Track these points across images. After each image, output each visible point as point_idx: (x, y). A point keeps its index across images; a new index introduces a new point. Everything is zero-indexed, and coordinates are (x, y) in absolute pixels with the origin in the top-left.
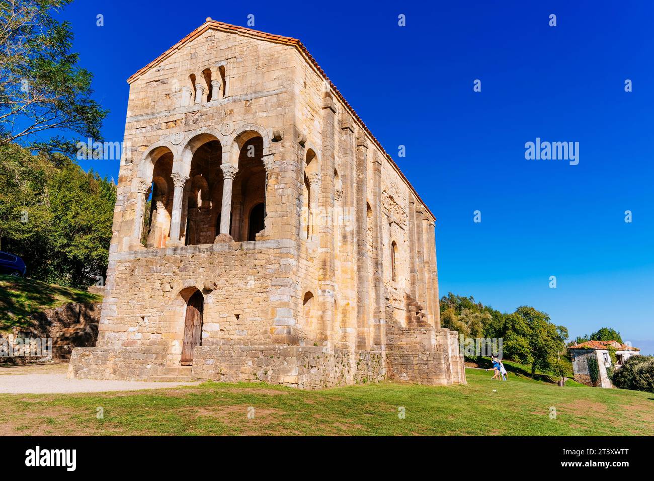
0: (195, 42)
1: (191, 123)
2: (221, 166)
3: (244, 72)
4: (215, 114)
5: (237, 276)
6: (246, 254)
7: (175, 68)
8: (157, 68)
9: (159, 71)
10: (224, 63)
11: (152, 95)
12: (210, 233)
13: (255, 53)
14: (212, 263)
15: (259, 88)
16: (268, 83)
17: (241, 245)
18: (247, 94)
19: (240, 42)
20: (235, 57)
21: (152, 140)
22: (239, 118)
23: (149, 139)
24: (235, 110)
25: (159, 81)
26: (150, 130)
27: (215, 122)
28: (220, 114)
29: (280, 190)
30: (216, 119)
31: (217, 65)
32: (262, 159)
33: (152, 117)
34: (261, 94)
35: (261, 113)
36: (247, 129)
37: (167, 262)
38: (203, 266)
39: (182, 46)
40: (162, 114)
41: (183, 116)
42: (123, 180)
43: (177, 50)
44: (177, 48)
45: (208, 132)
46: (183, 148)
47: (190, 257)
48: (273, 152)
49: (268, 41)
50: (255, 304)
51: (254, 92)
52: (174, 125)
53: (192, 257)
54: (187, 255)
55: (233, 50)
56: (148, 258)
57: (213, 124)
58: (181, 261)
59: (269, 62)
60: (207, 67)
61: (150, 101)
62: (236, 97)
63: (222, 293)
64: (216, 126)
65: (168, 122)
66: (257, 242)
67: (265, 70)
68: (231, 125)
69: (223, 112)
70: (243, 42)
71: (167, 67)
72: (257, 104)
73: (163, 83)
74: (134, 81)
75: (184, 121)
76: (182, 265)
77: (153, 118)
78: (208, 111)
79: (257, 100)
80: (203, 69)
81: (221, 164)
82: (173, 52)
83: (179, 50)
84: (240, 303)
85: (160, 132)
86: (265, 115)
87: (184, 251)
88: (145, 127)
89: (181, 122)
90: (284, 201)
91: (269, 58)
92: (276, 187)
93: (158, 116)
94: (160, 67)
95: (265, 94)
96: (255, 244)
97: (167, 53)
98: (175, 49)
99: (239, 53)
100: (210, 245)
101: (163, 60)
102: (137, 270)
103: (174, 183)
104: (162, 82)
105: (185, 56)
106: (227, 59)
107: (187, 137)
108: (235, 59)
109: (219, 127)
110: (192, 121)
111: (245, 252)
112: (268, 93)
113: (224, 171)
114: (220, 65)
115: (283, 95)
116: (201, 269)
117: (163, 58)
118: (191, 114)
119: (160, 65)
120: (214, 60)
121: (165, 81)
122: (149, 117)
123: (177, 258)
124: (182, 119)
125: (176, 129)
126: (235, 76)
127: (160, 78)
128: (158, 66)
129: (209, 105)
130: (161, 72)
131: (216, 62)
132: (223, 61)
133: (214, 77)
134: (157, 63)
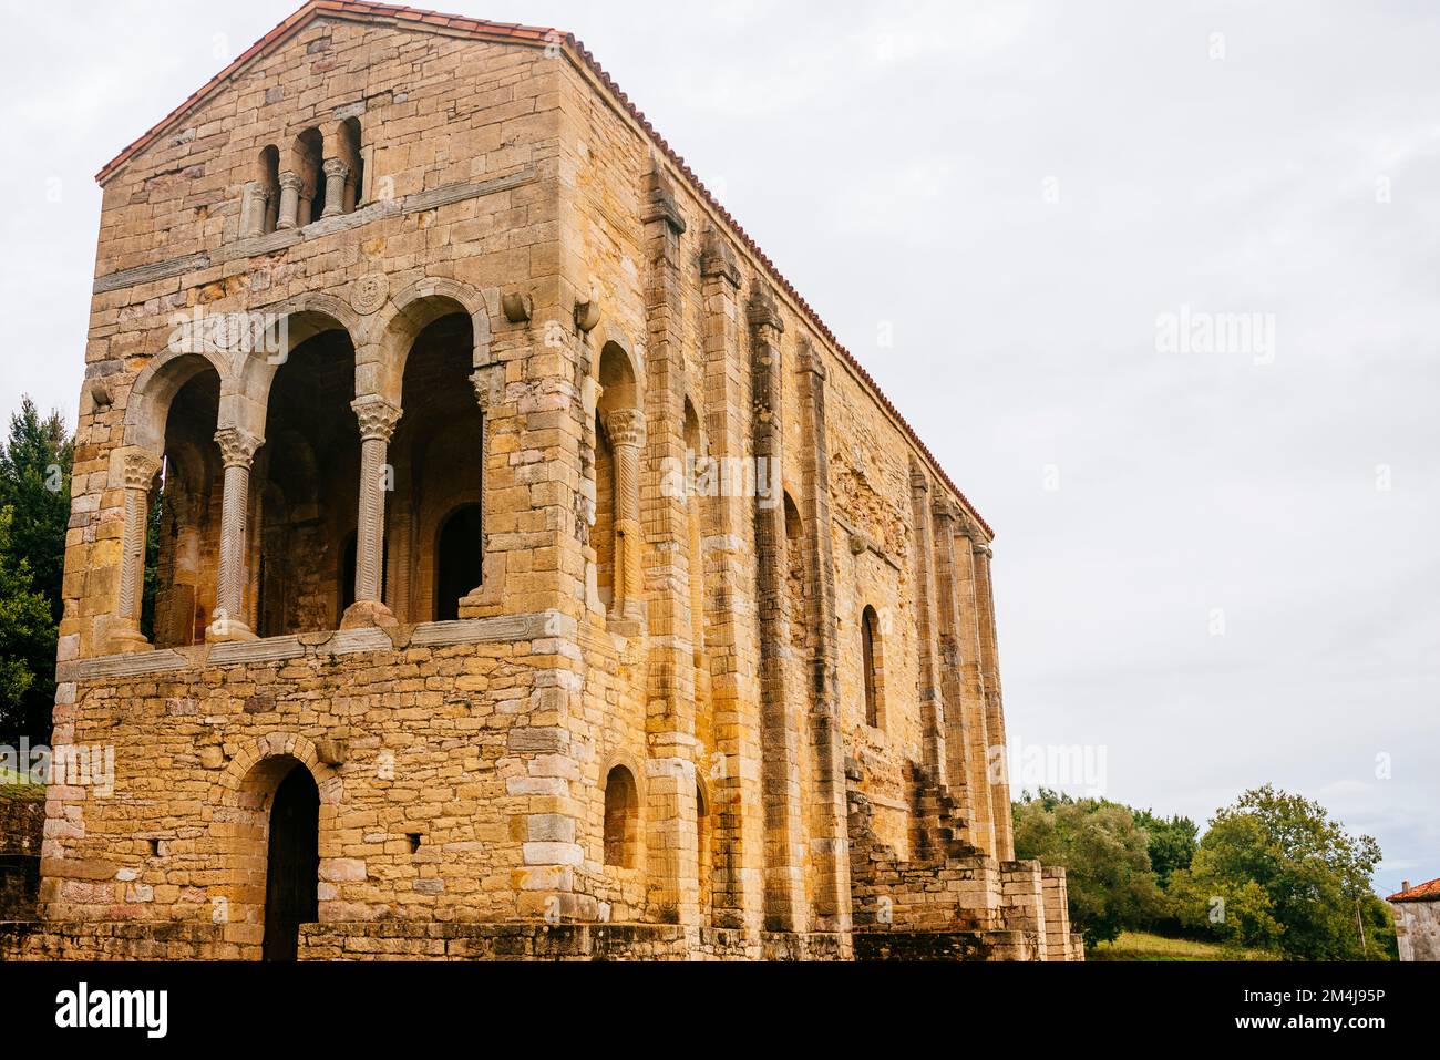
0: (279, 58)
1: (266, 284)
2: (352, 403)
3: (415, 131)
4: (333, 254)
5: (408, 723)
7: (221, 132)
8: (176, 135)
9: (180, 142)
10: (356, 110)
11: (159, 209)
12: (328, 597)
13: (446, 77)
15: (457, 174)
16: (482, 158)
17: (419, 632)
18: (423, 194)
19: (402, 49)
20: (390, 91)
21: (161, 340)
22: (403, 263)
23: (152, 335)
24: (391, 241)
25: (179, 171)
26: (157, 311)
27: (335, 278)
29: (527, 468)
31: (339, 116)
32: (472, 378)
33: (159, 272)
34: (464, 192)
35: (463, 247)
36: (425, 294)
37: (211, 686)
39: (242, 70)
40: (187, 264)
41: (245, 264)
42: (88, 454)
43: (227, 82)
44: (229, 77)
45: (315, 308)
47: (275, 669)
48: (502, 357)
50: (466, 803)
51: (445, 187)
52: (220, 292)
53: (281, 669)
54: (266, 666)
55: (383, 71)
56: (158, 674)
57: (328, 285)
58: (250, 682)
59: (485, 100)
60: (310, 124)
61: (156, 229)
62: (393, 203)
63: (369, 773)
64: (338, 289)
65: (204, 286)
66: (463, 623)
67: (476, 119)
68: (379, 284)
69: (356, 248)
70: (410, 47)
71: (202, 131)
72: (454, 219)
73: (192, 175)
74: (115, 176)
75: (247, 279)
76: (252, 693)
77: (163, 277)
79: (454, 208)
80: (300, 131)
81: (354, 398)
82: (218, 90)
83: (233, 82)
84: (419, 800)
86: (476, 249)
87: (256, 653)
88: (143, 303)
89: (241, 285)
90: (536, 500)
92: (514, 459)
93: (177, 269)
94: (183, 131)
95: (474, 189)
96: (456, 629)
97: (203, 91)
99: (399, 81)
100: (328, 634)
101: (190, 112)
103: (225, 457)
104: (187, 175)
105: (250, 99)
106: (366, 99)
108: (389, 96)
109: (345, 290)
111: (430, 654)
112: (483, 186)
113: (362, 416)
114: (346, 115)
115: (527, 191)
116: (306, 704)
117: (191, 108)
118: (268, 259)
119: (182, 127)
120: (330, 103)
121: (197, 171)
124: (243, 273)
125: (226, 305)
126: (388, 143)
127: (183, 163)
129: (317, 231)
130: (187, 148)
131: (334, 108)
132: (354, 105)
133: (330, 149)
134: (175, 123)
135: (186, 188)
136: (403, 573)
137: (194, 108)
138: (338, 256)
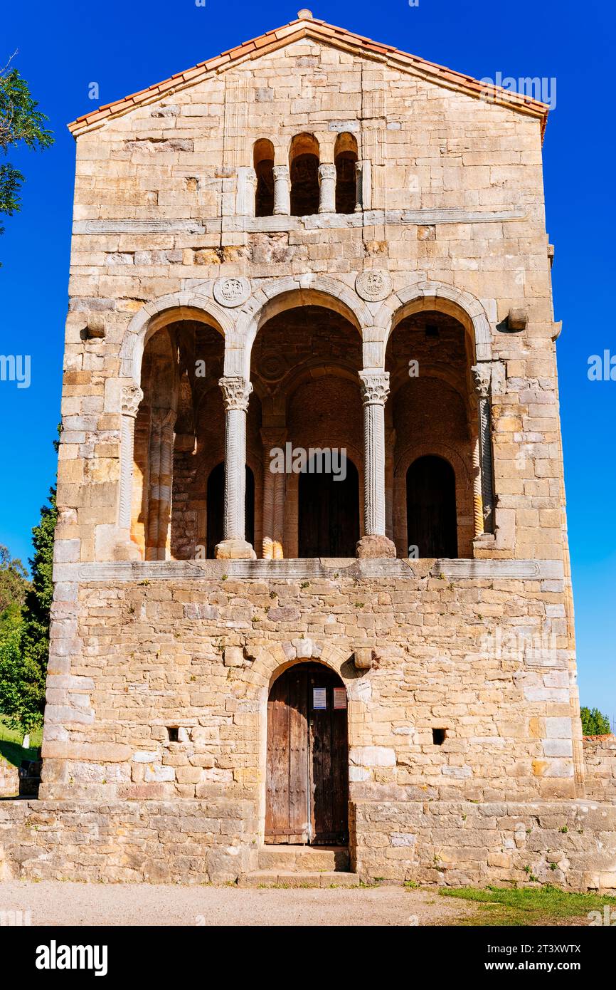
0: (266, 61)
1: (269, 260)
2: (360, 373)
3: (410, 156)
4: (336, 246)
5: (432, 639)
6: (450, 588)
7: (209, 116)
8: (156, 108)
9: (161, 115)
10: (353, 127)
11: (145, 172)
12: (195, 513)
13: (436, 118)
14: (362, 605)
15: (452, 201)
16: (475, 193)
17: (437, 566)
18: (420, 210)
19: (392, 84)
20: (383, 118)
21: (156, 289)
22: (404, 264)
23: (146, 283)
24: (393, 244)
25: (164, 141)
26: (150, 262)
27: (339, 267)
28: (352, 248)
29: (530, 447)
30: (340, 259)
31: (335, 129)
32: (473, 368)
33: (151, 229)
34: (458, 216)
35: (462, 261)
36: (427, 294)
37: (232, 595)
38: (337, 609)
39: (229, 65)
40: (180, 226)
41: (246, 239)
42: (79, 379)
43: (214, 73)
44: (216, 68)
45: (320, 287)
46: (251, 317)
47: (297, 584)
48: (504, 355)
49: (468, 95)
50: (488, 705)
51: (442, 209)
52: (217, 258)
53: (304, 586)
54: (289, 582)
55: (377, 99)
56: (173, 581)
57: (332, 270)
58: (273, 595)
59: (475, 144)
60: (304, 129)
61: (142, 188)
62: (392, 214)
63: (395, 677)
64: (343, 276)
65: (200, 249)
66: (478, 562)
67: (467, 159)
68: (384, 279)
69: (359, 244)
70: (399, 84)
71: (186, 110)
72: (452, 237)
73: (177, 148)
74: (90, 131)
75: (246, 251)
76: (274, 604)
77: (155, 233)
78: (315, 235)
79: (452, 228)
80: (294, 133)
81: (361, 369)
82: (204, 77)
83: (218, 73)
84: (445, 702)
85: (180, 271)
86: (474, 265)
87: (278, 570)
88: (132, 253)
89: (240, 254)
90: (540, 472)
91: (475, 134)
92: (518, 437)
93: (169, 229)
94: (163, 106)
95: (470, 216)
96: (473, 566)
97: (188, 74)
98: (208, 71)
99: (392, 110)
100: (351, 561)
101: (173, 90)
102: (143, 609)
103: (229, 400)
104: (173, 146)
105: (238, 92)
106: (361, 120)
107: (259, 294)
108: (383, 122)
109: (350, 278)
110: (270, 254)
111: (448, 584)
112: (477, 216)
113: (370, 384)
114: (341, 130)
115: (517, 227)
116: (332, 616)
117: (174, 87)
118: (267, 238)
119: (163, 101)
120: (325, 115)
121: (185, 145)
122: (142, 229)
123: (260, 587)
124: (243, 246)
125: (227, 270)
126: (386, 162)
127: (167, 135)
128: (158, 103)
129: (318, 223)
130: (171, 122)
131: (330, 121)
132: (349, 122)
133: (327, 155)
134: (158, 97)
135: (173, 158)
136: (279, 502)
137: (178, 88)
138: (341, 248)
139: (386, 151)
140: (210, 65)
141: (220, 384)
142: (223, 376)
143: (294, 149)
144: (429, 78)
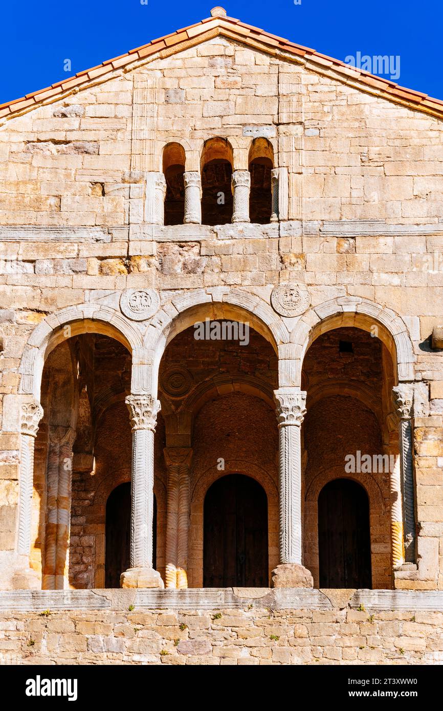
0: (176, 61)
1: (179, 271)
2: (276, 392)
3: (330, 164)
4: (250, 258)
6: (370, 620)
7: (116, 117)
8: (58, 107)
9: (64, 115)
10: (269, 133)
11: (47, 176)
12: (92, 538)
13: (357, 124)
14: (277, 638)
15: (373, 213)
16: (398, 204)
17: (357, 597)
18: (340, 222)
19: (311, 88)
20: (301, 123)
21: (59, 300)
22: (323, 278)
23: (48, 293)
24: (310, 257)
25: (67, 142)
26: (52, 271)
27: (254, 279)
28: (267, 260)
30: (255, 271)
31: (249, 134)
32: (395, 389)
33: (53, 236)
34: (380, 229)
35: (384, 276)
36: (346, 309)
37: (139, 627)
38: (250, 642)
39: (137, 64)
40: (83, 234)
41: (155, 248)
43: (120, 71)
44: (123, 67)
45: (234, 301)
46: (160, 332)
47: (208, 615)
48: (427, 375)
49: (391, 101)
51: (363, 221)
52: (124, 268)
53: (216, 617)
54: (200, 613)
55: (294, 104)
56: (76, 612)
57: (246, 283)
58: (182, 627)
59: (397, 153)
60: (217, 133)
61: (44, 193)
62: (310, 224)
64: (257, 290)
65: (106, 258)
66: (400, 593)
67: (389, 168)
68: (301, 293)
69: (275, 257)
70: (318, 88)
71: (90, 111)
72: (372, 250)
73: (81, 150)
75: (155, 261)
76: (184, 636)
77: (57, 240)
78: (228, 246)
79: (372, 241)
80: (207, 138)
81: (277, 389)
82: (110, 75)
83: (126, 72)
85: (83, 281)
86: (396, 280)
87: (188, 600)
88: (33, 262)
89: (149, 265)
91: (397, 143)
92: (441, 462)
93: (73, 236)
94: (67, 105)
95: (392, 229)
96: (394, 597)
97: (93, 73)
98: (114, 69)
99: (310, 116)
100: (265, 591)
101: (77, 89)
102: (44, 642)
103: (136, 419)
104: (76, 148)
105: (147, 93)
106: (278, 125)
107: (168, 306)
108: (300, 128)
109: (265, 292)
110: (180, 265)
111: (368, 616)
112: (400, 228)
113: (286, 404)
114: (257, 135)
115: (441, 241)
116: (245, 650)
117: (78, 85)
118: (177, 248)
119: (67, 100)
120: (239, 119)
121: (90, 147)
122: (43, 236)
123: (169, 617)
124: (152, 256)
125: (134, 280)
126: (303, 170)
127: (71, 136)
128: (61, 102)
129: (232, 233)
130: (74, 123)
131: (244, 125)
132: (265, 127)
133: (241, 161)
134: (60, 96)
135: (75, 161)
136: (184, 526)
137: (82, 86)
138: (256, 260)
139: (304, 157)
140: (117, 63)
141: (127, 402)
142: (130, 394)
143: (206, 153)
144: (349, 82)
